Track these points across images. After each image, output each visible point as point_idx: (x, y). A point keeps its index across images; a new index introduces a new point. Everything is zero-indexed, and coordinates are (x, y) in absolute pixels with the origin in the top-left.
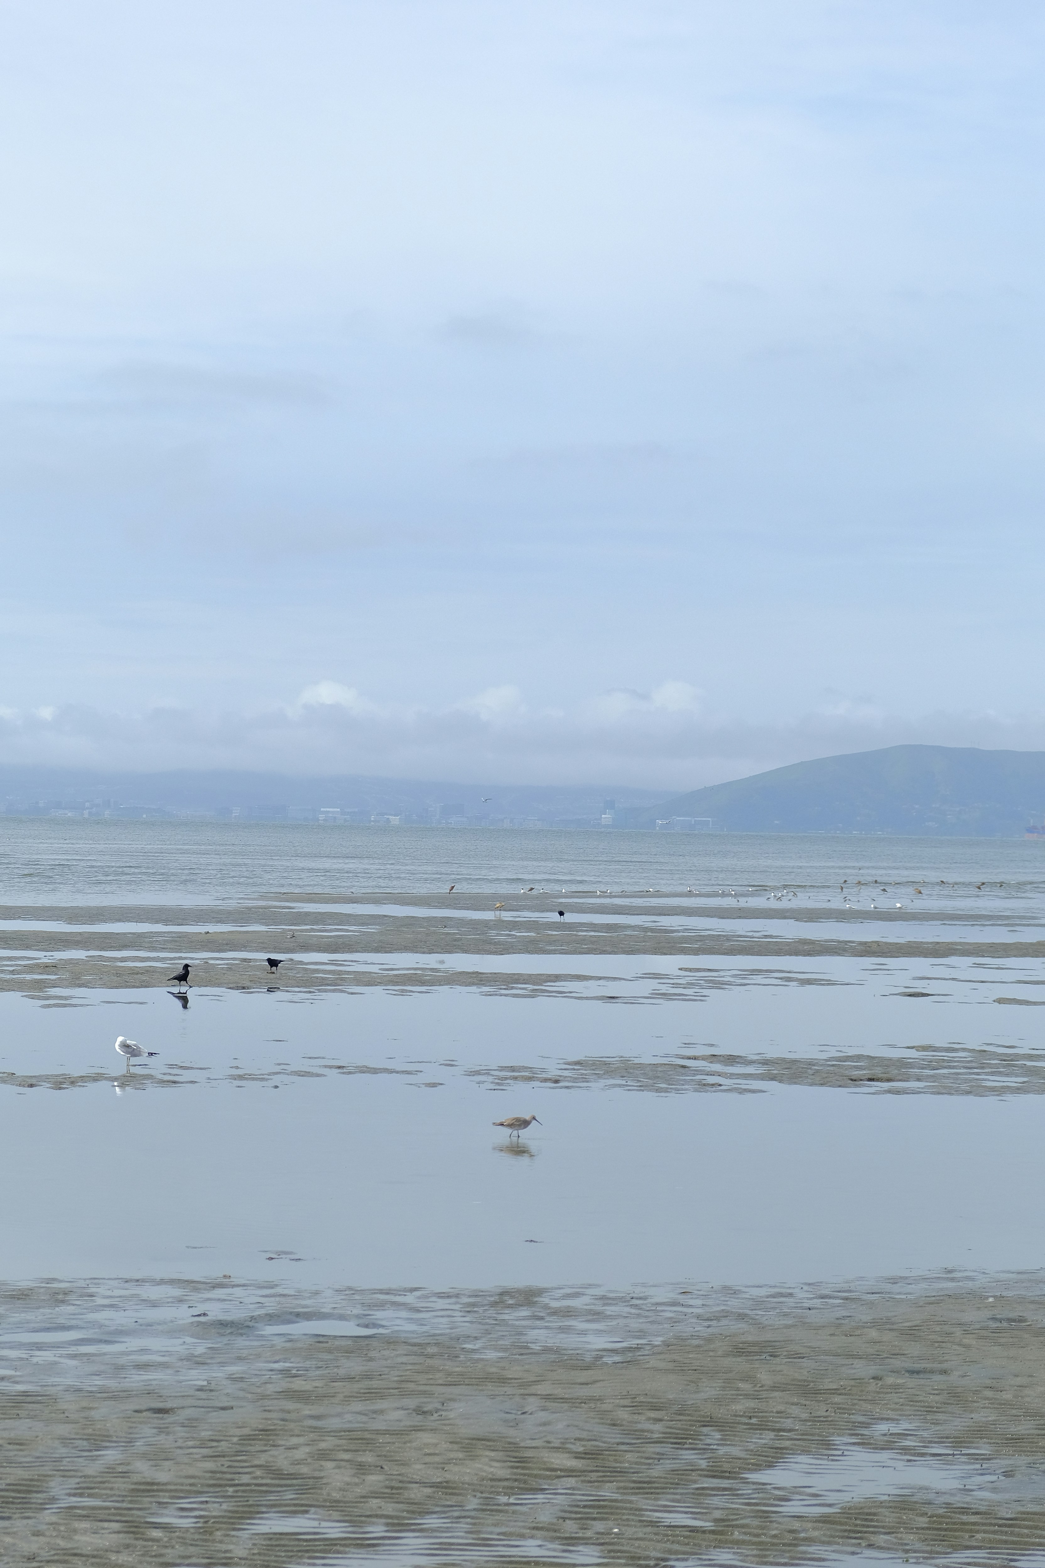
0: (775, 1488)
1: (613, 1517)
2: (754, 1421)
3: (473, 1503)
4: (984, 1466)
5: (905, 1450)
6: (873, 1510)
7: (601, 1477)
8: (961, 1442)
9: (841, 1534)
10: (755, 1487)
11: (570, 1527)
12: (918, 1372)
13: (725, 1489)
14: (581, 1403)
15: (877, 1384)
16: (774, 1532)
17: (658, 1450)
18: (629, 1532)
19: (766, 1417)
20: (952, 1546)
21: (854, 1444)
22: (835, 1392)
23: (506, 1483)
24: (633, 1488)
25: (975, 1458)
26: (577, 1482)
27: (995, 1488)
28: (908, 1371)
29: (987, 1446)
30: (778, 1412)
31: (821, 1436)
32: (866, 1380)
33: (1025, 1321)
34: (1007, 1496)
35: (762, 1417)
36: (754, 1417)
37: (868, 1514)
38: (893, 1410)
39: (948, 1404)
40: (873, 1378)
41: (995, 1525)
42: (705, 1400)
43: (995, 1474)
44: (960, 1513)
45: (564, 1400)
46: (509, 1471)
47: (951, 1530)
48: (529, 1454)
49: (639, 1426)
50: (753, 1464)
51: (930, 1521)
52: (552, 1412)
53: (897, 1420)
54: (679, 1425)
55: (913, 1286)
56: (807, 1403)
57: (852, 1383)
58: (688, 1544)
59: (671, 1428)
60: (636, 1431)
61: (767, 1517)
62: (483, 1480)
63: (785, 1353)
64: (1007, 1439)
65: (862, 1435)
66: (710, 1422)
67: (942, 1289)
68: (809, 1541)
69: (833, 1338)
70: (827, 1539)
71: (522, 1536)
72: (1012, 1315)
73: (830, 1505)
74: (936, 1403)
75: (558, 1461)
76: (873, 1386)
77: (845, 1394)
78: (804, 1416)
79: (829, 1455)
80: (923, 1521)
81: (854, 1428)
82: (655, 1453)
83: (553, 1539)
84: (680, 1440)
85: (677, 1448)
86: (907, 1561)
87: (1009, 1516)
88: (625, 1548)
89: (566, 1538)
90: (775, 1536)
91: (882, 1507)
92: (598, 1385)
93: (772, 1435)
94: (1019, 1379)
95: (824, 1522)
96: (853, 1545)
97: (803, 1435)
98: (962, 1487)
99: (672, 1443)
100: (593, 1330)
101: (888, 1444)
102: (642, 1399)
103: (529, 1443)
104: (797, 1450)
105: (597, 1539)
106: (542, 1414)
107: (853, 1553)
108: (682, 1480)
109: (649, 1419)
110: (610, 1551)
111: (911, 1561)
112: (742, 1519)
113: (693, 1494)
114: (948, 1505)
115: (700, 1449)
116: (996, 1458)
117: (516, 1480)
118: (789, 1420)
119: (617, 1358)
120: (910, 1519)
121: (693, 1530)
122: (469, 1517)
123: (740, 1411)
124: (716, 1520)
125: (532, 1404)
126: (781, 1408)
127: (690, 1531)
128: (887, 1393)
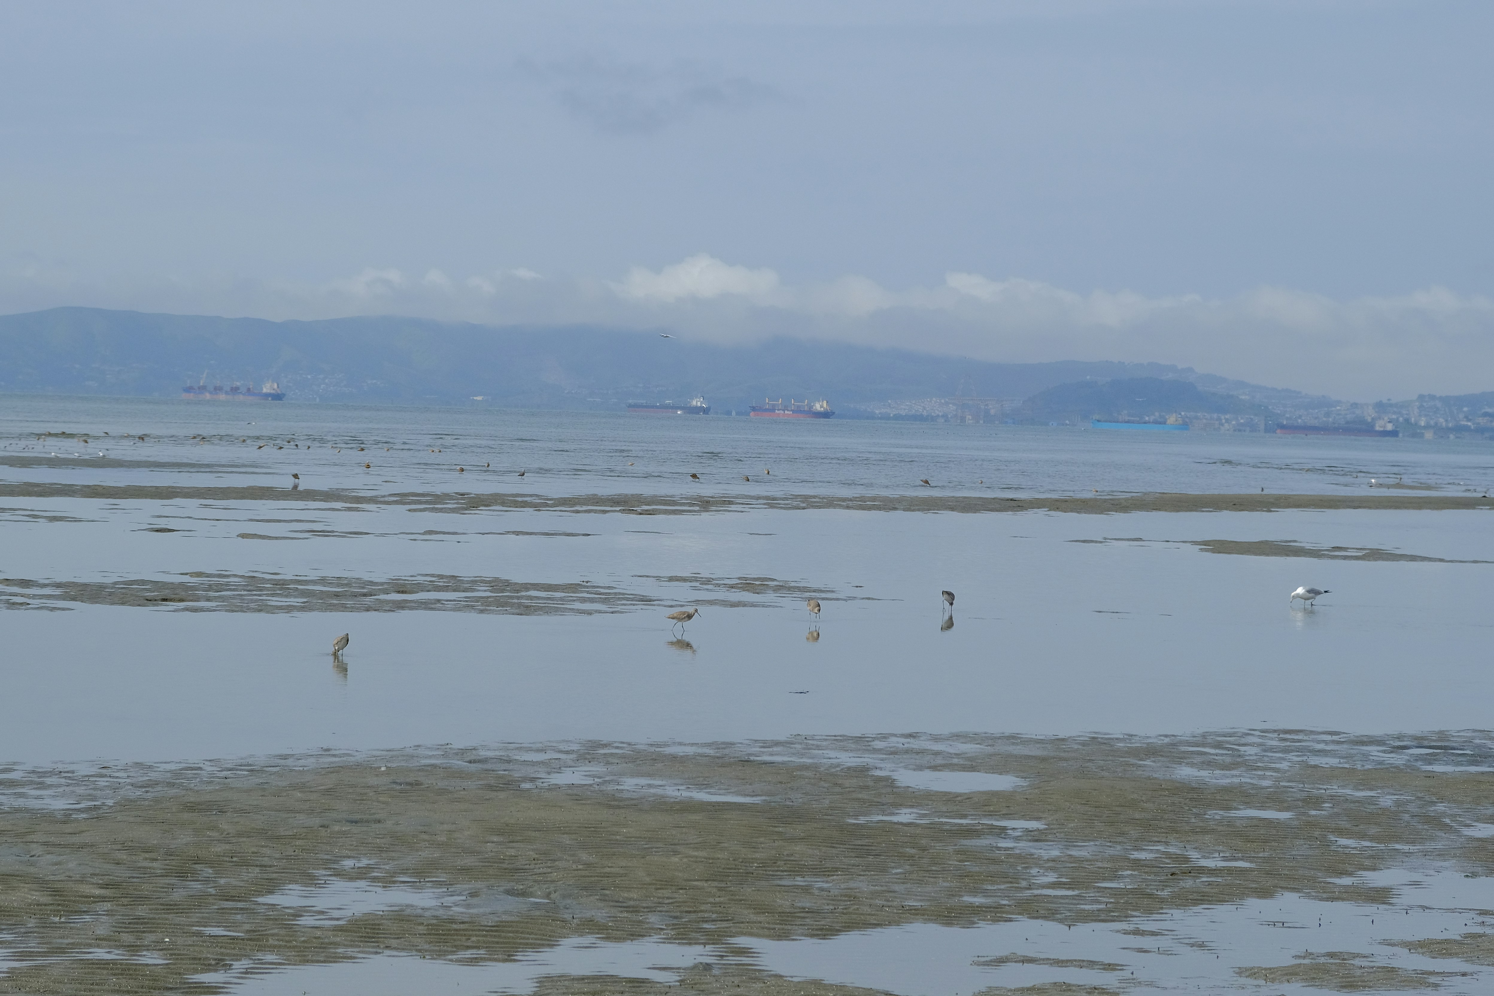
0: (284, 908)
1: (159, 930)
2: (235, 859)
3: (32, 923)
4: (450, 890)
5: (375, 879)
6: (376, 922)
7: (132, 901)
8: (420, 873)
9: (360, 939)
10: (266, 907)
11: (127, 938)
12: (356, 822)
13: (241, 909)
14: (79, 848)
15: (326, 831)
16: (303, 939)
17: (167, 881)
18: (180, 941)
19: (244, 856)
20: (455, 946)
21: (331, 875)
22: (294, 837)
23: (51, 907)
24: (164, 909)
25: (440, 884)
26: (112, 906)
27: (469, 905)
28: (348, 821)
29: (445, 875)
30: (253, 853)
31: (299, 870)
32: (316, 828)
33: (421, 784)
34: (481, 910)
35: (241, 857)
36: (236, 857)
37: (375, 924)
38: (350, 850)
39: (395, 845)
40: (321, 827)
41: (483, 930)
42: (186, 844)
43: (463, 895)
44: (449, 923)
45: (65, 846)
46: (50, 898)
47: (448, 935)
48: (58, 885)
49: (140, 865)
50: (255, 891)
51: (428, 929)
52: (59, 855)
53: (357, 857)
54: (174, 863)
55: (303, 761)
56: (274, 845)
57: (305, 830)
58: (234, 948)
59: (167, 865)
60: (139, 868)
61: (291, 928)
62: (31, 905)
63: (231, 810)
64: (459, 870)
65: (334, 869)
66: (198, 861)
67: (332, 763)
68: (336, 944)
69: (263, 798)
70: (349, 943)
71: (90, 946)
72: (408, 780)
73: (338, 919)
74: (384, 844)
75: (88, 891)
76: (323, 832)
77: (303, 839)
78: (277, 856)
79: (316, 884)
80: (421, 929)
81: (325, 864)
82: (165, 884)
83: (117, 947)
84: (182, 875)
85: (183, 880)
86: (424, 957)
87: (490, 924)
88: (182, 952)
89: (128, 946)
90: (304, 942)
91: (384, 919)
92: (84, 834)
93: (257, 870)
94: (445, 826)
95: (340, 931)
96: (374, 947)
97: (284, 869)
98: (440, 904)
99: (176, 877)
100: (48, 795)
101: (361, 874)
102: (130, 844)
103: (52, 878)
104: (286, 880)
105: (155, 946)
106: (49, 857)
107: (376, 953)
108: (201, 903)
109: (146, 859)
110: (171, 955)
111: (427, 957)
112: (269, 930)
113: (217, 912)
114: (436, 917)
115: (202, 881)
116: (457, 884)
117: (59, 905)
118: (266, 859)
119: (84, 816)
120: (411, 928)
121: (233, 938)
122: (35, 932)
123: (220, 852)
124: (248, 931)
125: (37, 850)
126: (254, 849)
127: (231, 939)
128: (339, 838)
